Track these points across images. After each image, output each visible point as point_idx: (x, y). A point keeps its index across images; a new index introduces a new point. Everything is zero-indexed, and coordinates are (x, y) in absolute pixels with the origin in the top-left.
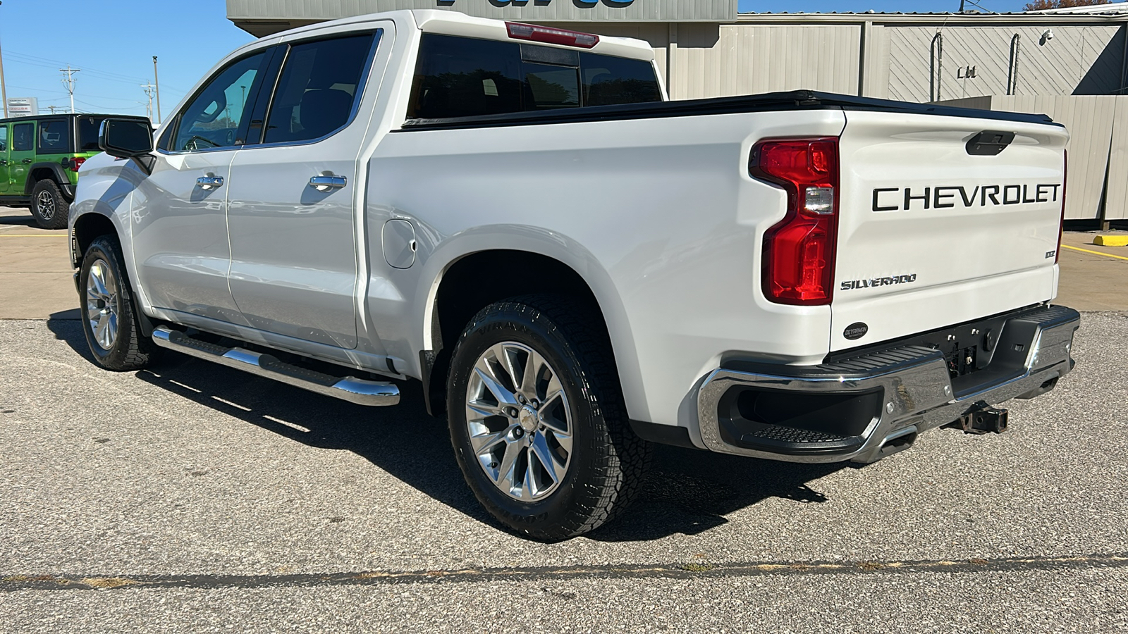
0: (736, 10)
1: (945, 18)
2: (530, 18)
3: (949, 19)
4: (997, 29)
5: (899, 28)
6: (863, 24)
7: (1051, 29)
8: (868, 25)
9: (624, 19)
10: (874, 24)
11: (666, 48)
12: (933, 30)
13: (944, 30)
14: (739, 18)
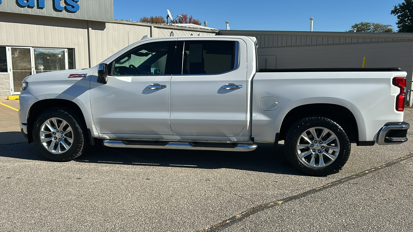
0: (113, 19)
1: (173, 27)
2: (35, 14)
3: (175, 27)
4: (187, 32)
5: (161, 29)
6: (151, 27)
7: (200, 33)
8: (153, 27)
9: (74, 18)
10: (154, 27)
11: (87, 30)
12: (170, 31)
13: (173, 31)
14: (114, 21)
